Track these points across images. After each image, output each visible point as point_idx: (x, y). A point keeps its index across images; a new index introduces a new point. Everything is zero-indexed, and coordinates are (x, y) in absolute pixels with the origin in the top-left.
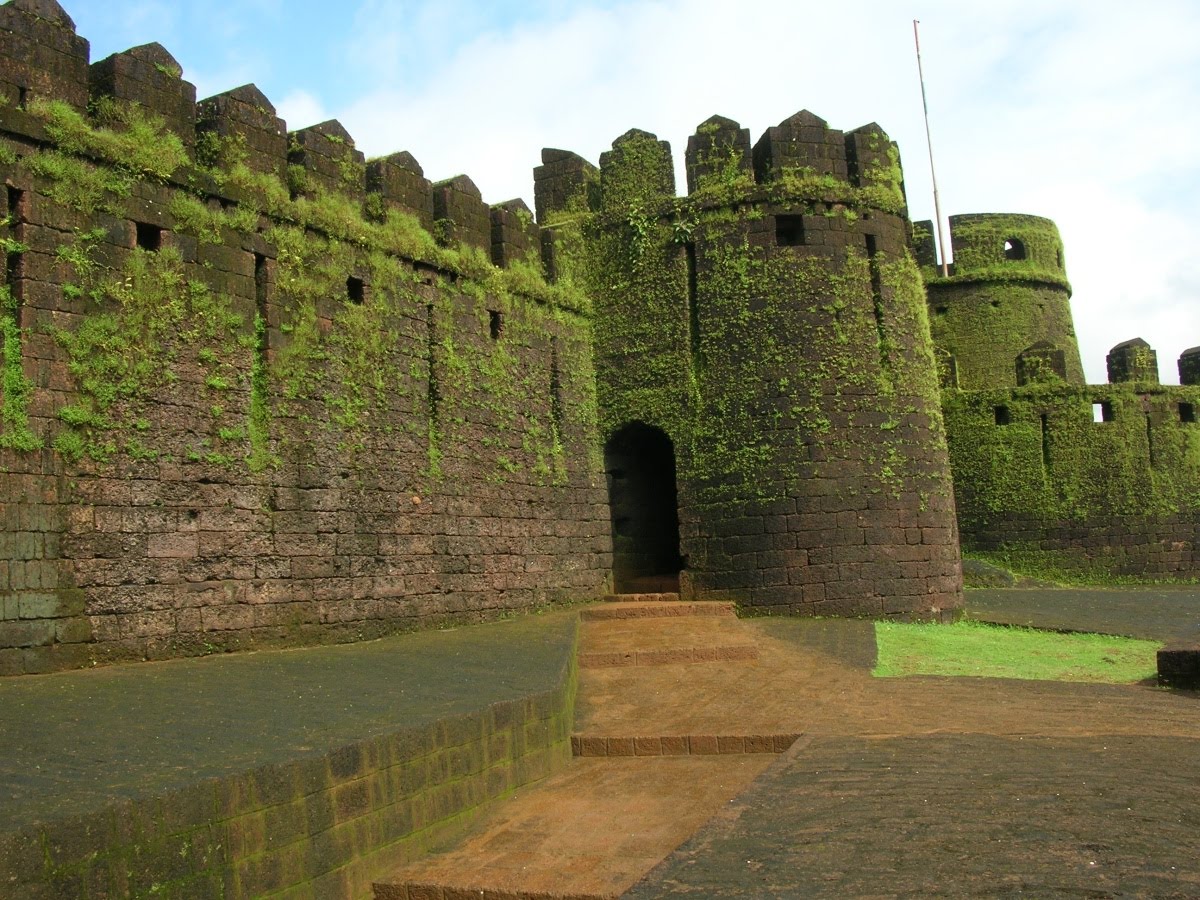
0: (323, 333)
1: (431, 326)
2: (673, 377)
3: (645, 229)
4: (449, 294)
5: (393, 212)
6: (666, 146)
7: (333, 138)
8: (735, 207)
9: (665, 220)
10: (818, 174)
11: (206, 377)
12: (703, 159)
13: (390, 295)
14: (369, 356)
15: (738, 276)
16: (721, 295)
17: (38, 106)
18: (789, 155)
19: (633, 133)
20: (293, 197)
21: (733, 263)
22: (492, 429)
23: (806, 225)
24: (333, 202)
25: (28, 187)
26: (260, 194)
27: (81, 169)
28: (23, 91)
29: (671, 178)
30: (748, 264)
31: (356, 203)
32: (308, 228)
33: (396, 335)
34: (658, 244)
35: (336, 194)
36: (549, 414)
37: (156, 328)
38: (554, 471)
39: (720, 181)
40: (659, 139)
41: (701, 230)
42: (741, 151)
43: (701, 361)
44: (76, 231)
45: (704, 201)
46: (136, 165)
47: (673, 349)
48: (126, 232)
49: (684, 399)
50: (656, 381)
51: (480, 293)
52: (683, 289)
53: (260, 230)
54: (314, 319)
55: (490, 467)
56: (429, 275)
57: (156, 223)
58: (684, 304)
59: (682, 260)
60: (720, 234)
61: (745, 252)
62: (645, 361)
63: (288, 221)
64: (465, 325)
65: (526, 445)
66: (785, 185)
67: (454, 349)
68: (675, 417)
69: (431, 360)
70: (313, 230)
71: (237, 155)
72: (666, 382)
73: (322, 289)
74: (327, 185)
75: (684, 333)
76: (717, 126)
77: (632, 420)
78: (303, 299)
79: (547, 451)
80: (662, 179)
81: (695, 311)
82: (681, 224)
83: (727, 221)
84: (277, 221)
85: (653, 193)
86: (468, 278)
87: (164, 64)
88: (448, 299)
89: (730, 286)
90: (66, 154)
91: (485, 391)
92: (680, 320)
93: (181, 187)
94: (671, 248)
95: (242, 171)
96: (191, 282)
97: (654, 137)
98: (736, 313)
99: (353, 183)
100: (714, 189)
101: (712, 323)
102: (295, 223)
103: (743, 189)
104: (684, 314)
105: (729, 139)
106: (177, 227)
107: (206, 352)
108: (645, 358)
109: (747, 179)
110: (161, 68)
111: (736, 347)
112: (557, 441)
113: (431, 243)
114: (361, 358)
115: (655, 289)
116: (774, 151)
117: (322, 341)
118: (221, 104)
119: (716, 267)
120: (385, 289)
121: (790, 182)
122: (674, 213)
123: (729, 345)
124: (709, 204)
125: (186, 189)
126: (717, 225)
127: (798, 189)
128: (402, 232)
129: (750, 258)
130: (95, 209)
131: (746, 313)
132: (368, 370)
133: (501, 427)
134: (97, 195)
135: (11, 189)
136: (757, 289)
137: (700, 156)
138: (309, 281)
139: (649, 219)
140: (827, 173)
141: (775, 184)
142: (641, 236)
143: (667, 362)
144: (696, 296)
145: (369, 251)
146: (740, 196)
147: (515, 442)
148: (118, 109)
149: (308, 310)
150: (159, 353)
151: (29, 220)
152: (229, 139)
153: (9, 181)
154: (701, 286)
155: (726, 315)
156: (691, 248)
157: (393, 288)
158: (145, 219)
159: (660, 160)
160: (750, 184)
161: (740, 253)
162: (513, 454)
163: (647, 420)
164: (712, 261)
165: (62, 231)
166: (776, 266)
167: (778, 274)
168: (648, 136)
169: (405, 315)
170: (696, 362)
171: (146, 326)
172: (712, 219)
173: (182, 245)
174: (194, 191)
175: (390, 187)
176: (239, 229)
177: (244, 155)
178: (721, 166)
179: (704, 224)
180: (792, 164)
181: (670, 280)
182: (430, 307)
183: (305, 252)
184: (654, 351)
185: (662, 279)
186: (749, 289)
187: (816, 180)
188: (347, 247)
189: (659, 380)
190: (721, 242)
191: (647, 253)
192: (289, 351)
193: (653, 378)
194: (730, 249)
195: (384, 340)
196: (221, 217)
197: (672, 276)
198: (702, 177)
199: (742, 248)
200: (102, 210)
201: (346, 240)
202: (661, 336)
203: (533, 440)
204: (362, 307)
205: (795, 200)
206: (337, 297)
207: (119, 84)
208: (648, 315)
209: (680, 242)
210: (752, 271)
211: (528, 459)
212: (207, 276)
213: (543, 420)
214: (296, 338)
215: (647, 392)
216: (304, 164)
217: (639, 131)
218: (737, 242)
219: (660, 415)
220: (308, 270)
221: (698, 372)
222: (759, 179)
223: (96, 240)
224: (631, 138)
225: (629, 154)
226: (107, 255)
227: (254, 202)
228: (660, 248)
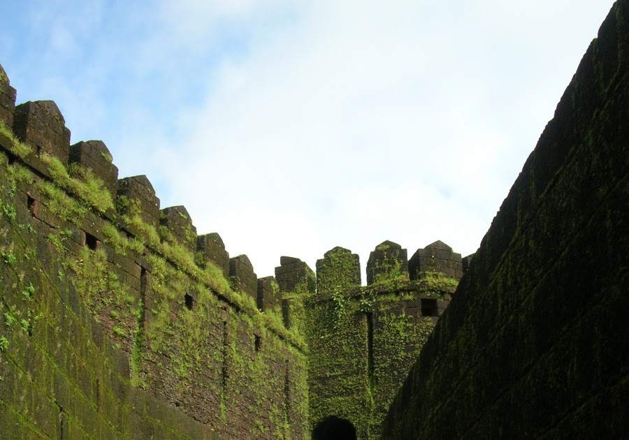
0: (172, 320)
1: (225, 334)
2: (357, 390)
3: (342, 303)
4: (235, 318)
5: (210, 264)
6: (357, 257)
7: (182, 215)
8: (397, 293)
9: (355, 300)
10: (447, 277)
11: (113, 326)
12: (379, 265)
13: (206, 309)
14: (194, 340)
15: (398, 332)
16: (388, 343)
17: (45, 157)
18: (430, 265)
19: (337, 249)
20: (161, 241)
21: (395, 324)
22: (254, 403)
23: (439, 305)
24: (180, 249)
25: (38, 199)
26: (146, 234)
27: (63, 196)
28: (39, 148)
29: (359, 274)
30: (404, 325)
31: (192, 253)
32: (168, 260)
33: (208, 333)
34: (350, 312)
35: (182, 246)
36: (283, 403)
37: (91, 292)
38: (284, 438)
39: (389, 278)
40: (352, 253)
41: (377, 305)
42: (402, 261)
43: (374, 381)
44: (57, 228)
45: (379, 289)
46: (89, 202)
47: (357, 374)
48: (81, 236)
49: (363, 403)
50: (346, 392)
51: (251, 323)
52: (365, 339)
53: (144, 254)
54: (168, 311)
55: (251, 425)
56: (225, 305)
57: (95, 235)
58: (365, 348)
59: (365, 322)
60: (388, 308)
61: (402, 318)
62: (339, 381)
63: (158, 254)
64: (242, 339)
65: (271, 418)
66: (427, 282)
67: (237, 351)
68: (357, 413)
69: (224, 353)
70: (171, 262)
71: (136, 211)
72: (353, 393)
73: (173, 296)
74: (178, 240)
75: (364, 364)
76: (388, 247)
77: (330, 416)
78: (163, 298)
79: (281, 425)
80: (354, 276)
81: (371, 352)
82: (364, 301)
83: (392, 301)
84: (154, 251)
85: (348, 283)
86: (245, 313)
87: (104, 152)
88: (234, 321)
89: (393, 338)
90: (56, 187)
91: (251, 380)
92: (362, 357)
93: (109, 219)
94: (358, 315)
95: (138, 220)
96: (110, 273)
97: (350, 251)
98: (397, 353)
99: (191, 243)
100: (384, 281)
101: (382, 359)
102: (162, 256)
103: (403, 282)
104: (365, 354)
105: (395, 255)
106: (105, 241)
107: (114, 313)
108: (340, 378)
109: (405, 277)
110: (103, 154)
111: (396, 373)
112: (286, 422)
113: (228, 287)
114: (190, 341)
115: (348, 338)
116: (421, 262)
117: (171, 325)
118: (130, 182)
119: (385, 327)
120: (203, 305)
121: (430, 280)
122: (360, 295)
123: (392, 372)
124: (382, 290)
125: (111, 221)
126: (386, 303)
127: (435, 284)
128: (214, 276)
129: (406, 322)
130: (67, 220)
131: (402, 353)
132: (193, 348)
133: (258, 403)
134: (69, 212)
135: (29, 197)
136: (409, 340)
137: (377, 263)
138: (167, 289)
139: (345, 298)
140: (452, 277)
141: (421, 280)
142: (340, 307)
143: (353, 381)
144: (373, 343)
145: (197, 282)
146: (400, 286)
147: (265, 415)
148: (82, 170)
149: (166, 305)
150: (92, 306)
151: (36, 216)
152: (133, 201)
153: (28, 193)
154: (375, 337)
155: (390, 354)
156: (369, 315)
157: (207, 306)
158: (90, 232)
159: (353, 264)
160: (406, 280)
161: (400, 319)
162: (263, 421)
163: (340, 415)
164: (382, 323)
165: (51, 227)
166: (421, 327)
167: (422, 332)
168: (346, 251)
169: (213, 324)
170: (372, 381)
171: (87, 290)
172: (383, 299)
173: (107, 251)
174: (115, 224)
175: (208, 250)
176: (134, 251)
177: (140, 211)
178: (389, 270)
179: (378, 302)
180: (431, 270)
181: (357, 333)
182: (225, 323)
183: (166, 273)
184: (346, 375)
185: (352, 333)
186: (405, 340)
187: (446, 280)
188: (187, 277)
189: (348, 392)
190: (388, 313)
191: (343, 317)
192: (154, 325)
193: (344, 391)
194: (394, 317)
195: (202, 334)
196: (126, 242)
197: (358, 331)
198: (378, 275)
199: (401, 316)
200: (71, 221)
201: (186, 273)
202: (351, 365)
203: (274, 416)
204: (191, 312)
205: (433, 290)
206: (180, 303)
207: (83, 157)
208: (343, 354)
209: (364, 312)
210: (407, 329)
211: (272, 427)
212: (118, 271)
213: (280, 407)
214: (159, 319)
215: (340, 399)
216: (167, 225)
217: (341, 248)
218: (397, 314)
219: (348, 412)
220: (166, 283)
221: (372, 388)
222: (412, 278)
223: (66, 235)
224: (336, 251)
225: (334, 261)
226: (71, 245)
227: (143, 238)
228: (351, 315)
